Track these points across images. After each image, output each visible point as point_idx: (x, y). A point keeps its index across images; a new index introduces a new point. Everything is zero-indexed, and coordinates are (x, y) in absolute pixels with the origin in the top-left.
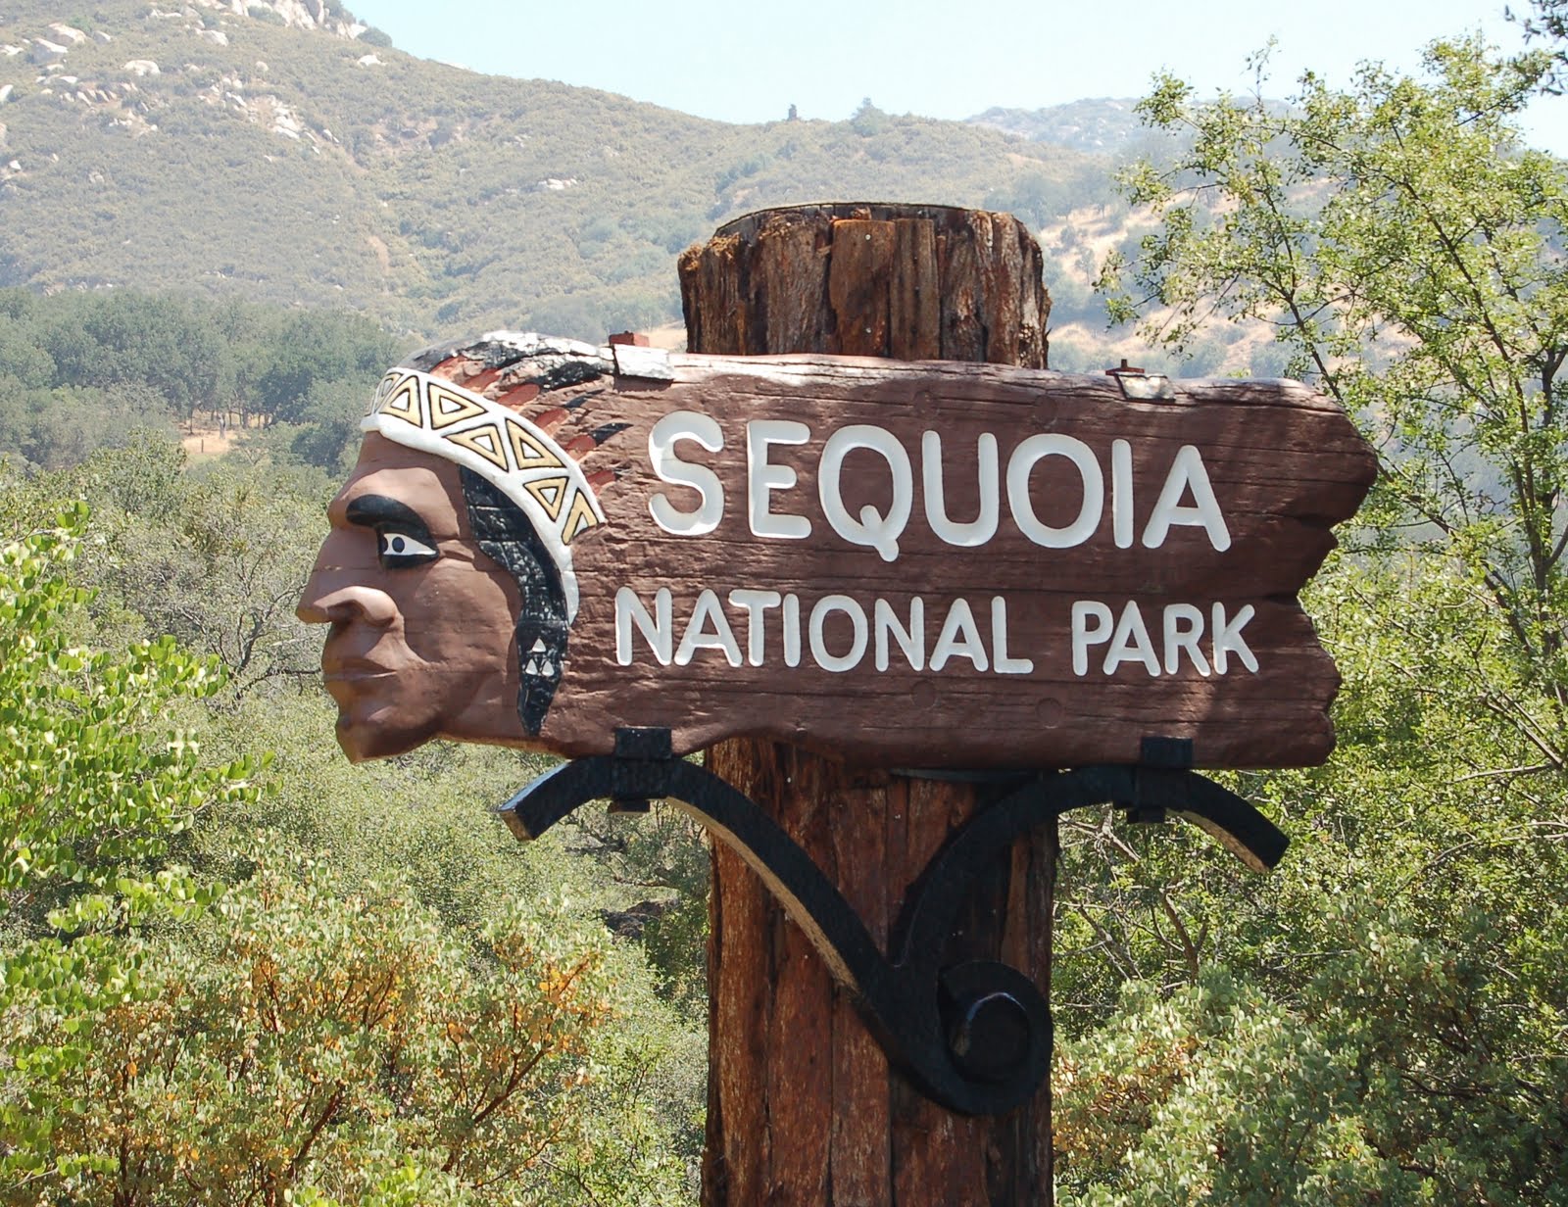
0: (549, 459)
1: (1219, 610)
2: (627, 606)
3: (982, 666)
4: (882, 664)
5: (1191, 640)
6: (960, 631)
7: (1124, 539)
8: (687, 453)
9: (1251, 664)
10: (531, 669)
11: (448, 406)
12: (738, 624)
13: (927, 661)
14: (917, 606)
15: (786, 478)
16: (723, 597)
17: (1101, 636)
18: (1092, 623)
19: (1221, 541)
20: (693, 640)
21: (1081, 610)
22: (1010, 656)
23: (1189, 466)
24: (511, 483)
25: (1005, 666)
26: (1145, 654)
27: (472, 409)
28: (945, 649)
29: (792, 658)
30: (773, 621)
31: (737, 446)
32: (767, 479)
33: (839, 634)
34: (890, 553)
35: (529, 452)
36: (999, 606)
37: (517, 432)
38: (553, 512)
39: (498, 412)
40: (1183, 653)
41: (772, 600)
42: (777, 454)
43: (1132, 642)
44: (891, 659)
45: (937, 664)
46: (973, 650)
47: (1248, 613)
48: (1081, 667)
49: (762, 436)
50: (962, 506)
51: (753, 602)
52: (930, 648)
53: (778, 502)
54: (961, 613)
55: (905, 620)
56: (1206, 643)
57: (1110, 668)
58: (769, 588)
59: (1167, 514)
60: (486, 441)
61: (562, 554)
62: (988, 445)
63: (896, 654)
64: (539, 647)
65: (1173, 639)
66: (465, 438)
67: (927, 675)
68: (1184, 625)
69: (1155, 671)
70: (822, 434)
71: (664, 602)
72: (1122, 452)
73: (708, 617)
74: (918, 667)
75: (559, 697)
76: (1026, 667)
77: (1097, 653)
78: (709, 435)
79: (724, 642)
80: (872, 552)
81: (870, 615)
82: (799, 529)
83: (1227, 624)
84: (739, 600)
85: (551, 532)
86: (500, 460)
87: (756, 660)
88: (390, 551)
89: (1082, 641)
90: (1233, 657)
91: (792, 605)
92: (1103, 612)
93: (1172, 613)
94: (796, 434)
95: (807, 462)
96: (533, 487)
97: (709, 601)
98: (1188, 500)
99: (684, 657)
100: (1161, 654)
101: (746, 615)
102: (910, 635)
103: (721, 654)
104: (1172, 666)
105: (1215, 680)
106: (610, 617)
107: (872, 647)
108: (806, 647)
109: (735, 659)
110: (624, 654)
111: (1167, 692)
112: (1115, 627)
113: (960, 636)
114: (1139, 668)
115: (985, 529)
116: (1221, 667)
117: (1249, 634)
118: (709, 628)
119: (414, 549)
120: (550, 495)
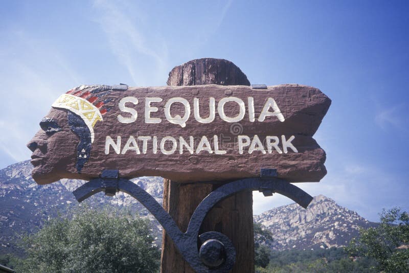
1: (283, 137)
2: (109, 141)
3: (211, 152)
4: (181, 153)
5: (276, 145)
6: (204, 144)
7: (252, 120)
8: (129, 105)
9: (295, 150)
10: (80, 156)
12: (140, 144)
13: (195, 152)
14: (192, 138)
16: (136, 137)
17: (246, 145)
18: (245, 141)
19: (282, 119)
20: (127, 147)
21: (240, 138)
22: (219, 149)
23: (271, 103)
24: (80, 113)
25: (218, 152)
26: (261, 148)
27: (73, 98)
28: (200, 148)
29: (155, 152)
30: (150, 143)
31: (142, 103)
32: (149, 110)
33: (168, 146)
34: (184, 125)
35: (85, 106)
36: (216, 137)
38: (90, 119)
39: (78, 99)
40: (274, 149)
41: (149, 138)
42: (153, 104)
43: (257, 146)
45: (198, 152)
46: (209, 148)
47: (293, 137)
48: (241, 152)
49: (149, 101)
51: (145, 139)
53: (153, 115)
54: (204, 139)
55: (188, 143)
56: (280, 145)
57: (250, 152)
58: (149, 135)
59: (265, 113)
61: (91, 130)
62: (212, 100)
63: (185, 150)
64: (83, 151)
65: (269, 145)
67: (195, 156)
68: (272, 141)
69: (264, 153)
71: (119, 139)
72: (251, 100)
73: (132, 143)
74: (192, 153)
75: (88, 163)
76: (224, 153)
77: (246, 149)
78: (135, 101)
79: (136, 147)
80: (178, 126)
81: (178, 141)
82: (157, 121)
83: (287, 140)
84: (140, 138)
85: (89, 124)
86: (77, 108)
87: (145, 151)
88: (48, 130)
89: (241, 146)
90: (289, 149)
91: (155, 139)
92: (247, 138)
93: (268, 138)
94: (159, 100)
95: (161, 106)
96: (85, 114)
97: (132, 139)
98: (271, 110)
99: (124, 152)
100: (266, 149)
101: (142, 142)
102: (189, 145)
103: (134, 151)
104: (270, 152)
105: (284, 155)
106: (104, 143)
107: (178, 148)
108: (159, 149)
109: (138, 153)
110: (107, 152)
111: (269, 158)
112: (251, 143)
113: (205, 146)
114: (260, 152)
115: (211, 119)
116: (286, 152)
117: (294, 143)
118: (132, 145)
119: (53, 129)
120: (89, 115)
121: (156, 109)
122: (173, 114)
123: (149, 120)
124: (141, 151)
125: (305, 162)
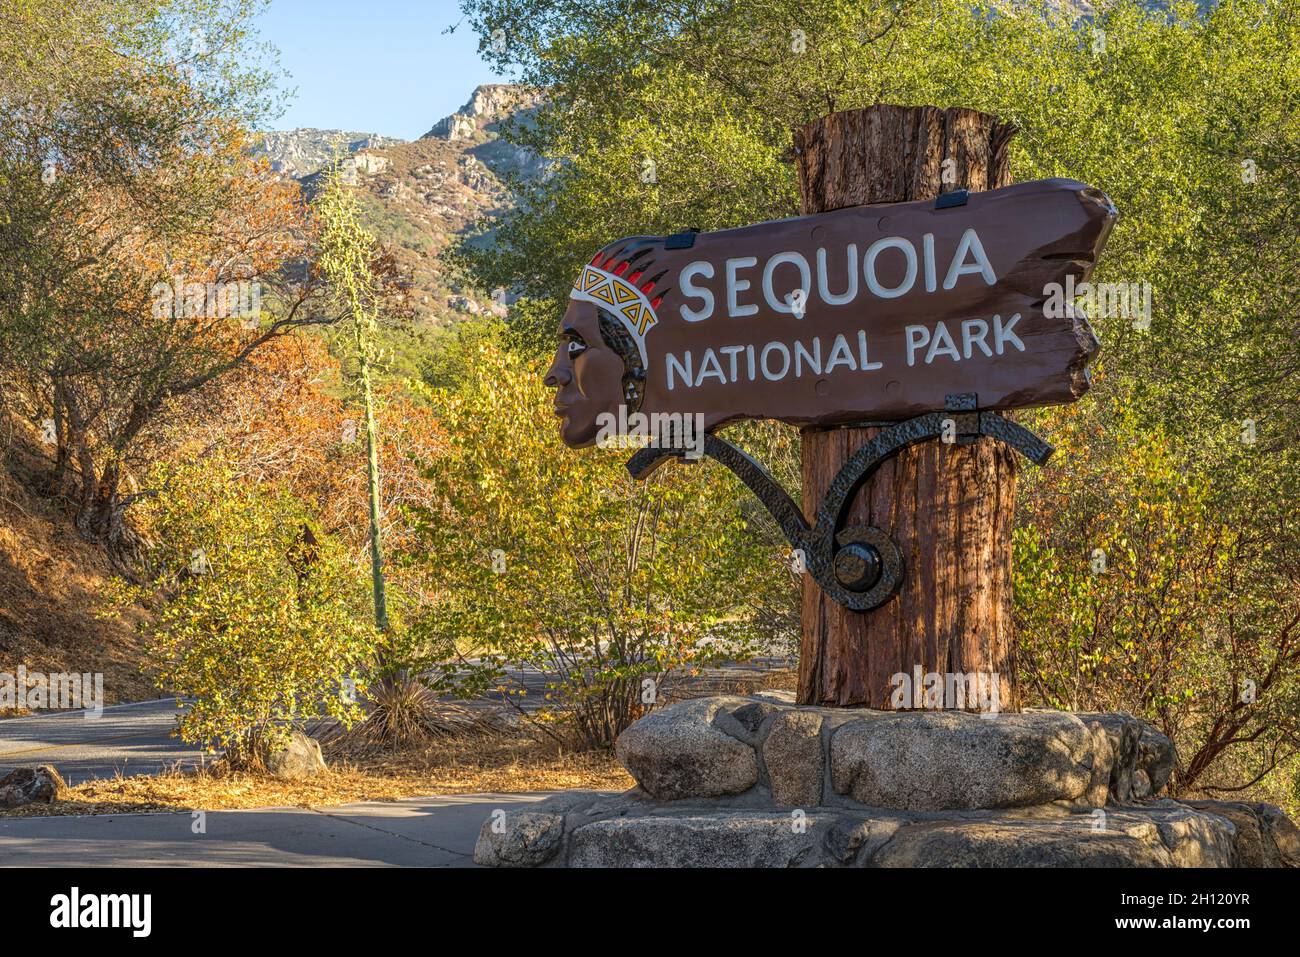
0: (632, 296)
1: (997, 319)
2: (671, 360)
3: (854, 367)
4: (799, 373)
5: (980, 339)
6: (841, 350)
7: (932, 287)
8: (698, 280)
9: (1021, 347)
10: (629, 397)
11: (593, 278)
12: (724, 361)
13: (823, 370)
14: (817, 342)
16: (716, 350)
17: (921, 344)
18: (918, 337)
19: (991, 278)
20: (703, 374)
21: (910, 330)
22: (870, 361)
23: (971, 240)
24: (615, 310)
25: (866, 367)
26: (951, 350)
27: (601, 278)
28: (834, 361)
29: (752, 377)
30: (742, 358)
31: (721, 274)
32: (735, 287)
33: (775, 361)
34: (801, 315)
35: (623, 294)
36: (862, 335)
38: (635, 322)
39: (610, 278)
40: (975, 345)
41: (742, 349)
42: (741, 274)
43: (942, 344)
44: (804, 371)
45: (829, 370)
46: (850, 361)
47: (1017, 317)
48: (911, 362)
49: (733, 265)
50: (838, 285)
51: (733, 351)
52: (824, 362)
53: (744, 299)
54: (842, 343)
55: (811, 351)
56: (990, 339)
57: (929, 359)
58: (739, 343)
59: (958, 269)
60: (605, 293)
62: (853, 251)
63: (806, 368)
64: (633, 386)
65: (968, 340)
66: (597, 293)
67: (823, 378)
68: (975, 331)
69: (957, 357)
71: (688, 356)
72: (929, 240)
73: (710, 362)
74: (818, 371)
76: (879, 366)
77: (921, 353)
78: (708, 270)
79: (719, 373)
80: (791, 316)
81: (792, 349)
82: (752, 310)
83: (1004, 325)
84: (724, 351)
86: (610, 300)
87: (734, 379)
88: (570, 349)
89: (912, 346)
90: (1008, 344)
91: (751, 350)
92: (924, 330)
93: (966, 326)
94: (752, 262)
95: (753, 275)
96: (625, 311)
97: (710, 354)
98: (970, 259)
99: (699, 383)
100: (961, 349)
101: (728, 355)
102: (813, 357)
103: (717, 378)
104: (968, 354)
105: (996, 358)
107: (793, 366)
108: (759, 370)
109: (723, 381)
110: (671, 386)
112: (932, 338)
113: (841, 355)
114: (948, 357)
115: (850, 295)
116: (1000, 350)
117: (1019, 330)
118: (711, 367)
119: (578, 347)
120: (633, 313)
121: (746, 285)
122: (778, 292)
123: (736, 311)
124: (727, 374)
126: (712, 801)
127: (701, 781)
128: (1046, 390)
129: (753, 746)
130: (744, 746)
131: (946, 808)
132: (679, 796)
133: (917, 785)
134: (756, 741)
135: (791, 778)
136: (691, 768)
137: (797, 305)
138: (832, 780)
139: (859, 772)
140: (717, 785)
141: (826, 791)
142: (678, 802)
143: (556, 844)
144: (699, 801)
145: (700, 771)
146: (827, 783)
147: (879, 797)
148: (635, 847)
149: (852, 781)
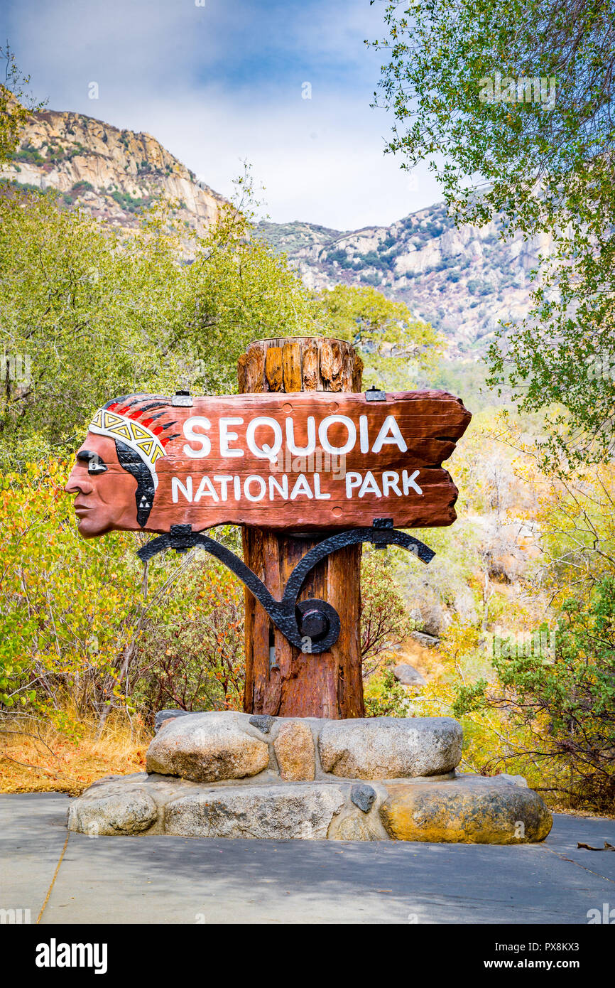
0: (146, 435)
1: (405, 473)
2: (175, 482)
3: (310, 496)
4: (272, 498)
5: (394, 484)
6: (302, 485)
7: (364, 450)
8: (196, 430)
9: (419, 491)
10: (141, 506)
11: (111, 420)
12: (217, 486)
13: (289, 496)
14: (285, 479)
15: (234, 437)
16: (211, 478)
17: (357, 485)
18: (354, 480)
19: (403, 448)
20: (200, 493)
21: (349, 476)
22: (321, 493)
23: (391, 423)
24: (133, 444)
25: (319, 496)
26: (375, 489)
27: (119, 420)
28: (297, 491)
29: (237, 497)
30: (230, 485)
31: (215, 427)
32: (226, 437)
33: (255, 489)
35: (139, 433)
36: (317, 478)
37: (134, 427)
38: (148, 453)
39: (128, 421)
40: (391, 489)
41: (230, 478)
42: (231, 429)
43: (370, 486)
44: (275, 496)
45: (293, 497)
46: (308, 492)
47: (417, 473)
48: (349, 495)
49: (224, 423)
50: (302, 442)
51: (223, 480)
52: (290, 491)
53: (232, 446)
54: (302, 480)
55: (280, 483)
56: (400, 485)
57: (361, 495)
58: (229, 474)
59: (382, 440)
60: (123, 431)
61: (152, 467)
62: (311, 421)
63: (277, 494)
64: (144, 498)
65: (386, 484)
66: (116, 430)
67: (289, 502)
68: (390, 479)
69: (379, 495)
70: (247, 421)
71: (189, 480)
72: (364, 420)
73: (206, 485)
74: (286, 499)
75: (152, 515)
76: (327, 497)
77: (356, 491)
78: (205, 423)
79: (213, 493)
80: (267, 460)
81: (267, 482)
82: (239, 453)
83: (409, 476)
84: (217, 478)
85: (147, 460)
86: (128, 437)
87: (224, 498)
88: (91, 469)
89: (350, 486)
90: (411, 489)
91: (237, 480)
92: (358, 476)
93: (386, 475)
94: (239, 421)
95: (241, 430)
96: (141, 445)
97: (206, 480)
98: (390, 435)
99: (197, 499)
100: (381, 490)
101: (220, 484)
102: (282, 487)
103: (211, 497)
104: (386, 493)
105: (404, 497)
106: (170, 487)
107: (268, 492)
108: (243, 494)
109: (216, 499)
110: (175, 500)
111: (384, 502)
112: (363, 481)
113: (302, 488)
114: (373, 495)
115: (310, 450)
116: (407, 493)
117: (418, 481)
118: (206, 489)
119: (99, 467)
120: (146, 447)
122: (259, 442)
123: (226, 453)
124: (219, 495)
125: (431, 506)
126: (238, 781)
127: (234, 767)
128: (435, 518)
129: (267, 743)
130: (262, 744)
131: (398, 777)
132: (217, 779)
133: (379, 763)
134: (269, 739)
135: (295, 763)
136: (228, 759)
137: (271, 454)
138: (322, 763)
139: (341, 757)
140: (243, 770)
141: (318, 771)
142: (216, 783)
143: (155, 816)
144: (230, 781)
145: (234, 761)
146: (318, 765)
147: (357, 772)
148: (226, 812)
149: (336, 763)
